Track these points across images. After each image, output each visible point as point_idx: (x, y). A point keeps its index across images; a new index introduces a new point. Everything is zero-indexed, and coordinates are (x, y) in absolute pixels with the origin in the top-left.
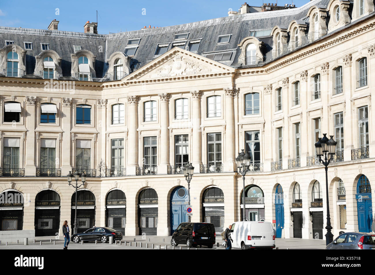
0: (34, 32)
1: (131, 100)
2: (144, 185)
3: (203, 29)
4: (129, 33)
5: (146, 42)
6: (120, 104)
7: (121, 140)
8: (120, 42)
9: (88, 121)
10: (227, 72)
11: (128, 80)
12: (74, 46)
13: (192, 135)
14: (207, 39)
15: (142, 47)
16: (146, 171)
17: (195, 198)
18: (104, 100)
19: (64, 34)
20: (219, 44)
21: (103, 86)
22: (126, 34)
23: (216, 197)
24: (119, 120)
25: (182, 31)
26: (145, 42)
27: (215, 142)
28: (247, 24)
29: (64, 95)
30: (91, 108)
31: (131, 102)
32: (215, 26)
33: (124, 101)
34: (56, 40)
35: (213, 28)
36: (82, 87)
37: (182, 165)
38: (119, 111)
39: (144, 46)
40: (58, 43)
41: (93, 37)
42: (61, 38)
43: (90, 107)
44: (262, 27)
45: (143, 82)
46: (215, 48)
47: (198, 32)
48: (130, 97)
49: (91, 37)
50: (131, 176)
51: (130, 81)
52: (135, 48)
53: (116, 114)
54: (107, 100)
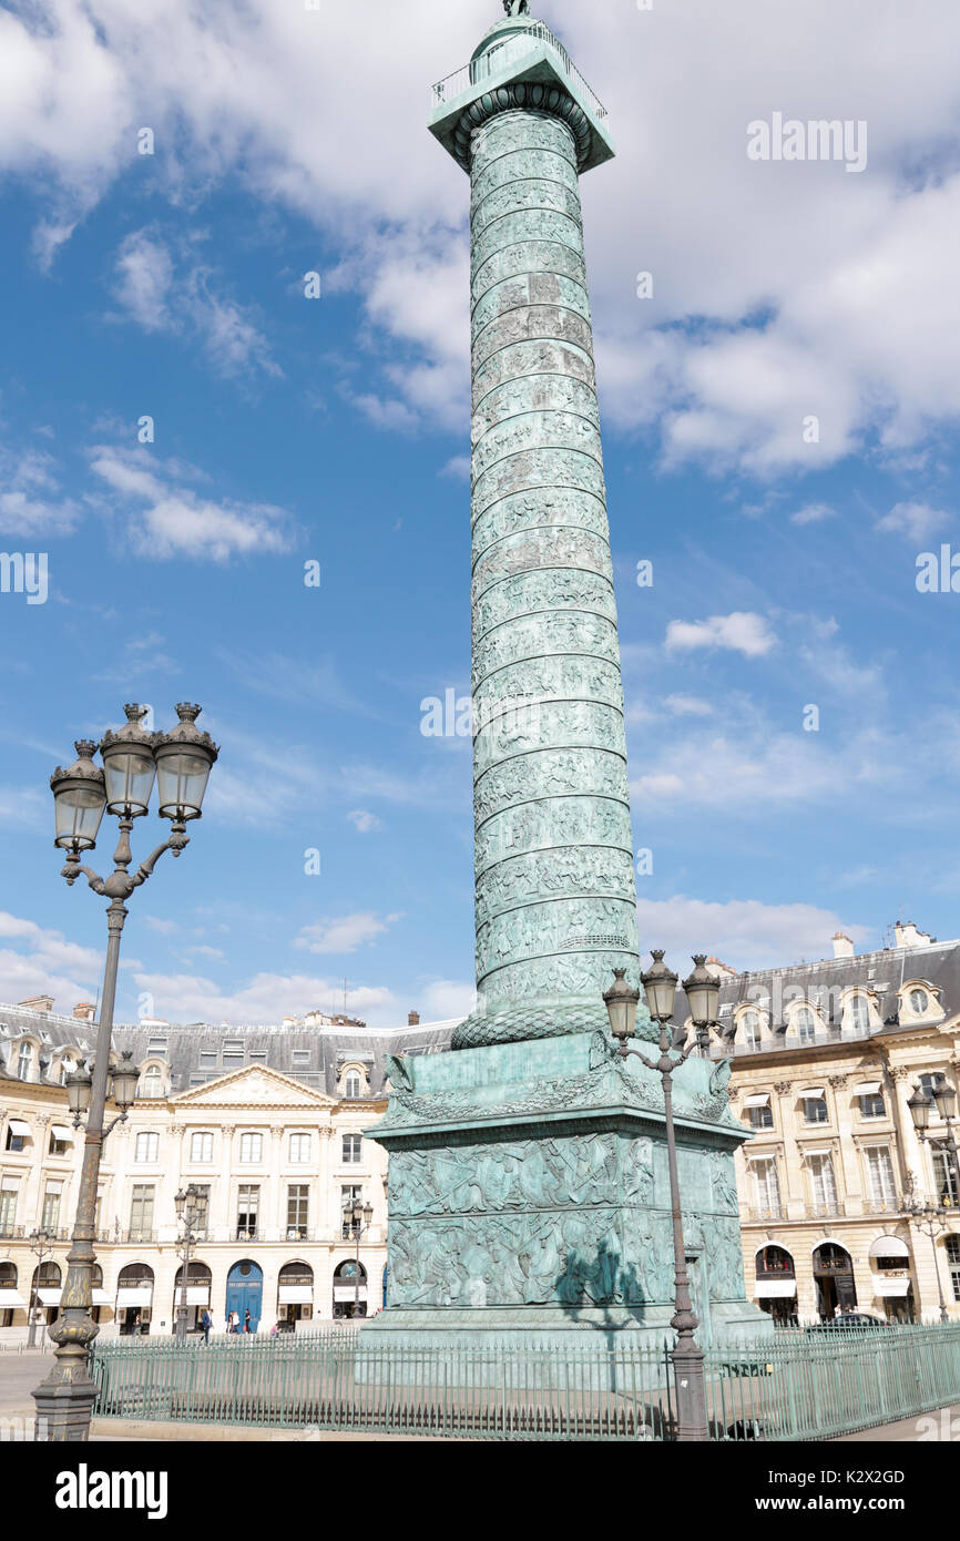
0: (26, 1013)
1: (174, 1128)
2: (191, 1258)
3: (265, 1037)
4: (147, 1029)
5: (179, 1045)
6: (149, 1133)
7: (152, 1186)
8: (134, 1039)
10: (327, 1104)
11: (178, 1099)
13: (266, 1186)
14: (276, 1052)
15: (175, 1051)
17: (271, 1278)
18: (128, 1125)
19: (61, 1019)
20: (296, 1062)
22: (141, 1028)
23: (299, 1276)
24: (147, 1157)
25: (233, 1036)
26: (177, 1043)
27: (298, 1198)
28: (328, 1040)
31: (175, 1131)
32: (282, 1037)
34: (55, 1027)
35: (279, 1038)
37: (247, 1228)
38: (148, 1144)
39: (177, 1050)
40: (59, 1032)
42: (58, 1024)
44: (350, 1048)
45: (201, 1105)
46: (291, 1067)
47: (258, 1041)
48: (174, 1125)
49: (92, 1026)
51: (180, 1102)
52: (164, 1052)
53: (142, 1148)
54: (131, 1125)
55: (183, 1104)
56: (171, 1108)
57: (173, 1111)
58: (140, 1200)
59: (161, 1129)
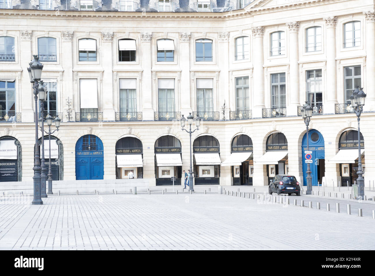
1: (256, 31)
2: (272, 130)
6: (243, 37)
7: (246, 78)
9: (209, 58)
13: (326, 70)
16: (274, 113)
17: (330, 143)
18: (226, 33)
21: (225, 17)
23: (355, 141)
24: (243, 56)
27: (353, 77)
29: (182, 29)
30: (212, 43)
31: (255, 34)
33: (249, 33)
37: (315, 104)
38: (243, 45)
45: (269, 9)
48: (255, 28)
50: (257, 119)
51: (254, 10)
54: (229, 32)
55: (256, 11)
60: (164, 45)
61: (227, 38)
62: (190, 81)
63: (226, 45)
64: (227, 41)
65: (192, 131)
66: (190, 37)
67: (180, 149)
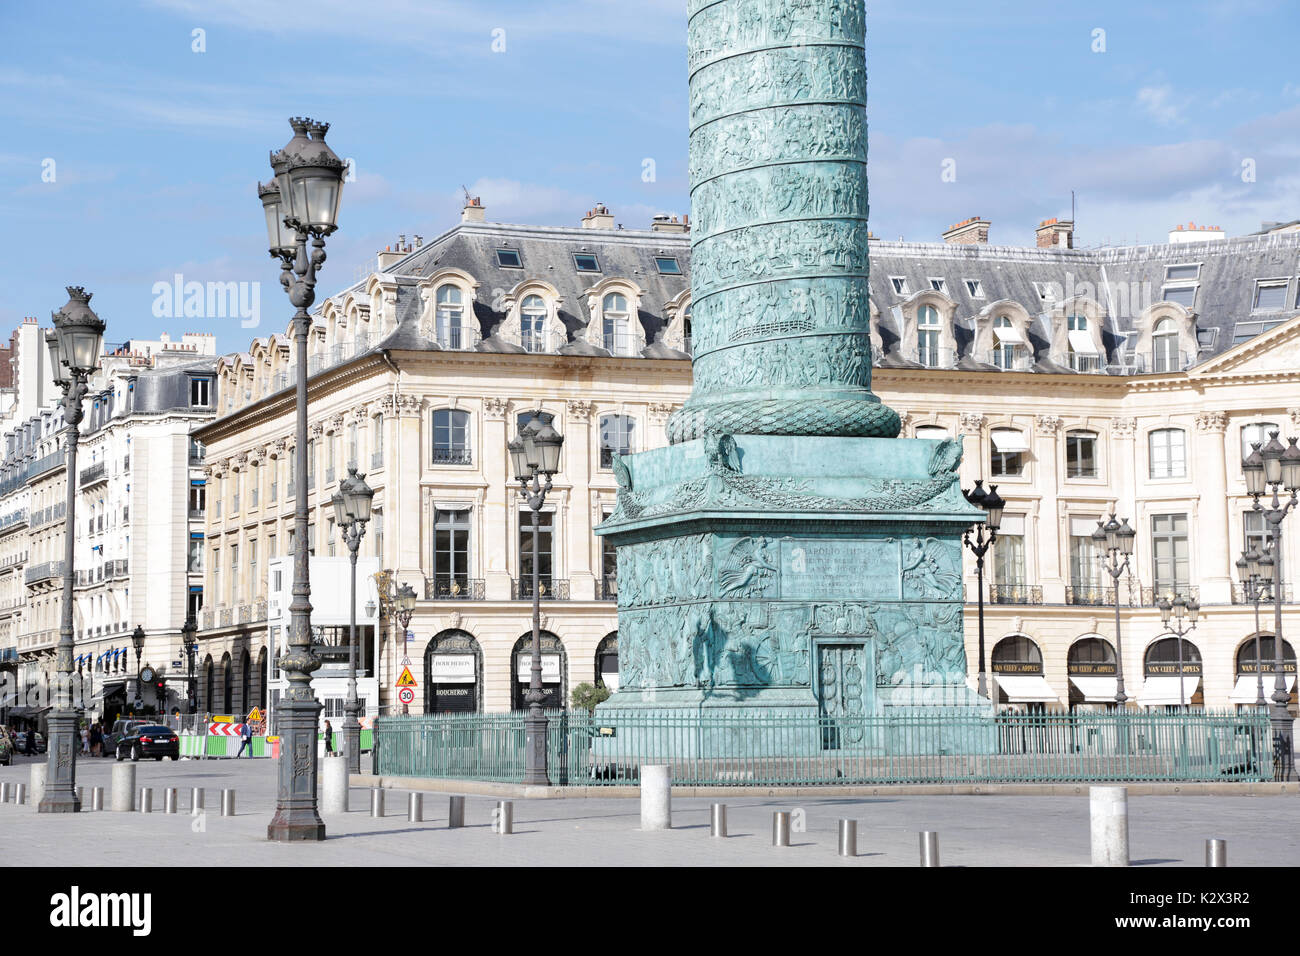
0: (940, 252)
1: (1210, 420)
2: (1256, 630)
4: (1165, 249)
5: (1219, 275)
6: (1169, 429)
7: (1182, 516)
8: (1142, 270)
9: (1089, 471)
11: (1205, 372)
12: (1034, 283)
15: (1210, 287)
18: (1130, 420)
19: (1006, 254)
21: (1130, 386)
22: (1154, 250)
24: (1170, 470)
26: (1214, 272)
29: (1042, 408)
30: (1096, 439)
31: (1208, 426)
34: (993, 269)
36: (1081, 389)
38: (1169, 447)
39: (1216, 283)
40: (1000, 277)
41: (1070, 258)
42: (1001, 264)
43: (1093, 436)
45: (1247, 377)
48: (1208, 414)
49: (1064, 258)
50: (1217, 605)
51: (1209, 376)
52: (1191, 289)
53: (1160, 455)
54: (1136, 418)
55: (1214, 380)
56: (1198, 385)
57: (1202, 391)
58: (1165, 539)
59: (1187, 422)
60: (1007, 443)
61: (1130, 429)
62: (1058, 521)
63: (1127, 444)
64: (1131, 436)
65: (1184, 631)
66: (1058, 426)
67: (1040, 665)
